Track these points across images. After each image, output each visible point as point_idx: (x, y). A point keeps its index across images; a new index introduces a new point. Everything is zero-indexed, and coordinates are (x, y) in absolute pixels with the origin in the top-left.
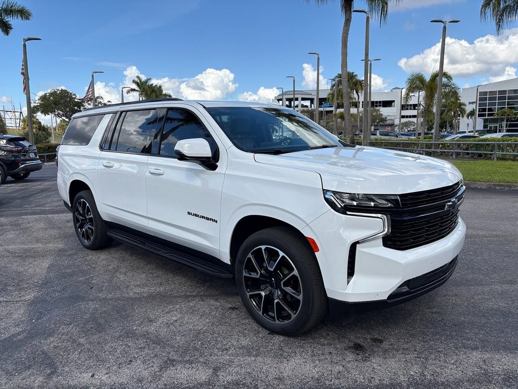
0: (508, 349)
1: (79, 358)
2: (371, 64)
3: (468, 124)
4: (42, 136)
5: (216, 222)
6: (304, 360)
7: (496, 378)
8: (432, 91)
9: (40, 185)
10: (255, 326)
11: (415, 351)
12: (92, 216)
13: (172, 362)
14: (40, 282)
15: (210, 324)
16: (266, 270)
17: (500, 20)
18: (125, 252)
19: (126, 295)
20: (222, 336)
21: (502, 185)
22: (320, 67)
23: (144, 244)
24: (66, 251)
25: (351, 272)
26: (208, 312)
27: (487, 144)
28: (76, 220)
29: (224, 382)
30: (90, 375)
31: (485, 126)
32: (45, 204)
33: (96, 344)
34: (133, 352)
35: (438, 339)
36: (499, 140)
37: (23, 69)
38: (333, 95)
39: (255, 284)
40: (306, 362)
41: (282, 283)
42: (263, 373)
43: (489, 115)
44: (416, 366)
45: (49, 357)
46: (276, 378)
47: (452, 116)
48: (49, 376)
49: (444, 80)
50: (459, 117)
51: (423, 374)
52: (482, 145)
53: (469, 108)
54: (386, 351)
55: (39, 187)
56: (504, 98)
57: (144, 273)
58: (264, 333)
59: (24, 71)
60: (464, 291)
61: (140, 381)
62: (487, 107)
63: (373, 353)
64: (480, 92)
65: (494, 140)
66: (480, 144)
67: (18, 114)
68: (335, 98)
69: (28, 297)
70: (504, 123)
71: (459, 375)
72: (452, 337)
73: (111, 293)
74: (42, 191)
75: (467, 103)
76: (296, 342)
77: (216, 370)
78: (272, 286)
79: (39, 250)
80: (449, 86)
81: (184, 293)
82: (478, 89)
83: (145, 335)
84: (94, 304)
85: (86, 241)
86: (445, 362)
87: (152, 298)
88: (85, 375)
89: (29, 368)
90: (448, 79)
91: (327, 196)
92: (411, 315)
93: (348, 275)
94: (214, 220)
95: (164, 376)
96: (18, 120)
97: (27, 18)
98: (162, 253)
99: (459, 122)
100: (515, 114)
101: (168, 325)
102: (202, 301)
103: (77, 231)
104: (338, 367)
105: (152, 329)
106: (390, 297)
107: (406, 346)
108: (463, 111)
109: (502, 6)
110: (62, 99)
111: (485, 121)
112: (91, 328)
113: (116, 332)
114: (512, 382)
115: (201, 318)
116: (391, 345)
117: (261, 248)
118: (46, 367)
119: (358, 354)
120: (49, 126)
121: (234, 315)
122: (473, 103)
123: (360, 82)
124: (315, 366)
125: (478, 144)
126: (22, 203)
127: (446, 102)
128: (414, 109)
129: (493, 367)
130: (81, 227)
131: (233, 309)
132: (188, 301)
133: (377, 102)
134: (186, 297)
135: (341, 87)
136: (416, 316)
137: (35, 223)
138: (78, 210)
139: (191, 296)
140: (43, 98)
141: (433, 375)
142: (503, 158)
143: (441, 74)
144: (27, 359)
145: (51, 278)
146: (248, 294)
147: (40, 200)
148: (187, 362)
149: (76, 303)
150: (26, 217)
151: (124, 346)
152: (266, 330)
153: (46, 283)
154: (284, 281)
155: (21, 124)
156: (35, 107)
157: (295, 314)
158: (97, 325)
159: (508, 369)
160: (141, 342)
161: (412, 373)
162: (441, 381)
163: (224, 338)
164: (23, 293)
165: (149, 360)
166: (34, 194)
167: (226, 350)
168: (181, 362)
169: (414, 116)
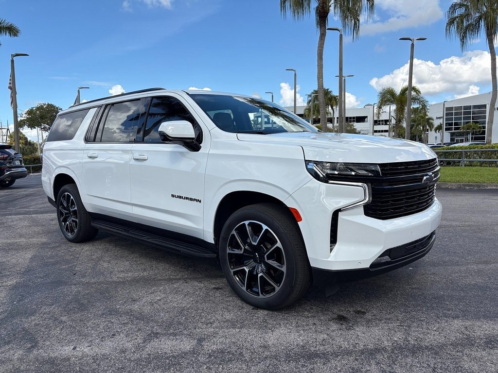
0: (488, 317)
1: (61, 334)
2: (345, 80)
3: (436, 137)
4: (28, 150)
5: (200, 202)
6: (289, 331)
7: (478, 341)
8: (402, 104)
9: (25, 191)
10: (239, 303)
11: (398, 320)
12: (76, 208)
13: (157, 335)
14: (22, 270)
15: (194, 302)
16: (250, 245)
17: (463, 37)
18: (108, 244)
19: (110, 280)
20: (206, 312)
21: (471, 185)
22: (297, 86)
23: (128, 232)
24: (49, 244)
25: (334, 240)
26: (191, 292)
27: (455, 152)
28: (60, 214)
29: (208, 351)
30: (72, 348)
31: (452, 140)
32: (30, 206)
33: (78, 321)
34: (117, 327)
35: (420, 310)
36: (466, 148)
37: (10, 83)
38: (309, 110)
39: (239, 260)
40: (290, 332)
41: (265, 256)
42: (248, 342)
43: (456, 129)
44: (399, 333)
45: (30, 333)
46: (261, 347)
47: (421, 130)
48: (30, 350)
49: (413, 93)
50: (428, 131)
51: (406, 340)
52: (450, 153)
53: (436, 123)
54: (369, 321)
55: (24, 193)
56: (469, 113)
57: (127, 261)
58: (247, 308)
59: (11, 85)
60: (441, 271)
61: (123, 351)
62: (453, 122)
63: (356, 323)
64: (446, 108)
65: (461, 148)
66: (449, 152)
67: (5, 131)
68: (312, 112)
69: (10, 283)
70: (470, 137)
71: (442, 340)
72: (433, 308)
73: (94, 278)
74: (27, 196)
75: (435, 118)
76: (280, 315)
77: (200, 341)
78: (255, 261)
79: (22, 244)
80: (418, 99)
81: (168, 277)
82: (444, 104)
83: (129, 313)
84: (76, 288)
85: (69, 234)
86: (428, 329)
87: (135, 281)
88: (67, 348)
89: (9, 343)
90: (417, 93)
91: (309, 167)
92: (392, 291)
93: (331, 243)
94: (198, 200)
95: (148, 346)
96: (5, 137)
97: (15, 35)
98: (146, 238)
99: (427, 136)
100: (480, 128)
101: (152, 304)
102: (186, 283)
103: (60, 225)
104: (322, 336)
105: (136, 307)
106: (372, 266)
107: (388, 316)
108: (431, 125)
109: (465, 24)
110: (48, 113)
111: (452, 134)
112: (74, 307)
113: (99, 310)
114: (494, 344)
115: (185, 297)
116: (374, 315)
117: (244, 223)
118: (27, 342)
119: (342, 324)
120: (35, 142)
121: (218, 294)
122: (440, 118)
123: (335, 98)
124: (300, 335)
125: (447, 152)
126: (6, 206)
127: (415, 118)
128: (386, 124)
129: (474, 333)
130: (65, 220)
131: (217, 289)
132: (172, 284)
133: (350, 118)
134: (170, 280)
135: (317, 102)
136: (397, 291)
137: (19, 222)
138: (62, 204)
139: (175, 279)
140: (30, 112)
141: (416, 340)
142: (471, 164)
143: (411, 88)
144: (6, 335)
145: (33, 267)
146: (232, 271)
147: (25, 203)
148: (171, 334)
149: (58, 287)
150: (10, 217)
151: (107, 323)
152: (250, 306)
153: (28, 271)
154: (267, 254)
155: (8, 139)
156: (21, 121)
157: (279, 286)
158: (80, 305)
159: (489, 334)
160: (125, 319)
161: (395, 339)
162: (425, 345)
163: (208, 314)
164: (5, 279)
165: (132, 334)
166: (19, 199)
167: (211, 323)
168: (165, 335)
169: (386, 131)
